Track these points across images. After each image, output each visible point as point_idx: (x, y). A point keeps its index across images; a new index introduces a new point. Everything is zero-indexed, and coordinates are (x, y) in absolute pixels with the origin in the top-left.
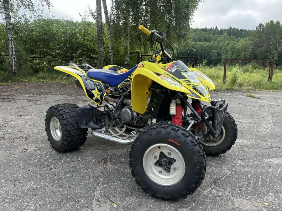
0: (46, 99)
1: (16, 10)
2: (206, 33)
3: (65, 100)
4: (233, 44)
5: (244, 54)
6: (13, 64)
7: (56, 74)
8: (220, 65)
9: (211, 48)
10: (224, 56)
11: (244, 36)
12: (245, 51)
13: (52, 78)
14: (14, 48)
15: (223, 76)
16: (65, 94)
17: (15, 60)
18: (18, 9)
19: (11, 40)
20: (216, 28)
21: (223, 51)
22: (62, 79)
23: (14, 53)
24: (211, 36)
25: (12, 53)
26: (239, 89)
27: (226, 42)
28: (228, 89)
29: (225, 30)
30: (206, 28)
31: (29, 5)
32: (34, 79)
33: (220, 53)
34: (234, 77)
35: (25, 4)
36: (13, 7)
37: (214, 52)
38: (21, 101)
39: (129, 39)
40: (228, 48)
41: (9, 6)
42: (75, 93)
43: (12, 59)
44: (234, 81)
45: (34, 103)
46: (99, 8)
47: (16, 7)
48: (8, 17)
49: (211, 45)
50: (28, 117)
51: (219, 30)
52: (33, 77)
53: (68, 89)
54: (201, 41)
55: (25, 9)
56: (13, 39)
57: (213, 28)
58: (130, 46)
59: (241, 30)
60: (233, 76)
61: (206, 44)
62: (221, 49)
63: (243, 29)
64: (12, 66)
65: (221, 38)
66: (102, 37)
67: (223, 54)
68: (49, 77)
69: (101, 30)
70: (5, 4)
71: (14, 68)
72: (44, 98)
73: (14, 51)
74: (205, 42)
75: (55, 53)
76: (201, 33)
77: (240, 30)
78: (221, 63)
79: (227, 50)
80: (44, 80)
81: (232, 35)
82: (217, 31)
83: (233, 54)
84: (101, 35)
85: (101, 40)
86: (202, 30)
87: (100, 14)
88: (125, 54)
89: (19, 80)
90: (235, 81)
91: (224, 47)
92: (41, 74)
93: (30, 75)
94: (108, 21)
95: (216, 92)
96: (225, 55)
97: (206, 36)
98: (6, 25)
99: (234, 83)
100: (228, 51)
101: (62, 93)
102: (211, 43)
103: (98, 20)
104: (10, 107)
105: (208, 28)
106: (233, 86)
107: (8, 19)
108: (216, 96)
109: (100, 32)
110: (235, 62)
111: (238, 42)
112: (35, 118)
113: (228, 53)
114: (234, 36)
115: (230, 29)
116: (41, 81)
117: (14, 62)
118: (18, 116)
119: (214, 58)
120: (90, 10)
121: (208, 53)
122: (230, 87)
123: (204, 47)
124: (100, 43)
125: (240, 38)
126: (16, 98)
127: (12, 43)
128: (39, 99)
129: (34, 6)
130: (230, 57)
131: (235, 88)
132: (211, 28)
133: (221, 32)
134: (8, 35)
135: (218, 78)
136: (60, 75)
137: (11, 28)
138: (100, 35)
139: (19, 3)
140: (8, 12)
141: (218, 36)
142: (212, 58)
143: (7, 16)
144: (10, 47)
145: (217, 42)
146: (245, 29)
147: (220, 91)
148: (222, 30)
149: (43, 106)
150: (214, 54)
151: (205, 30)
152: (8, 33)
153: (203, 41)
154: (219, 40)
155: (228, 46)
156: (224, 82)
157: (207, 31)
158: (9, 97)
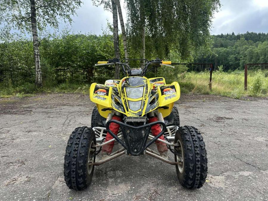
0: (61, 111)
1: (43, 27)
2: (222, 39)
3: (79, 112)
4: (251, 49)
5: (264, 58)
6: (39, 76)
7: (77, 85)
8: (239, 69)
9: (228, 53)
10: (242, 61)
11: (262, 40)
12: (265, 55)
13: (73, 89)
14: (40, 62)
15: (243, 81)
16: (81, 105)
17: (41, 72)
18: (44, 27)
19: (38, 55)
20: (233, 34)
21: (241, 56)
22: (81, 89)
23: (40, 66)
24: (228, 42)
25: (38, 66)
26: (263, 95)
27: (244, 47)
28: (250, 96)
29: (242, 35)
30: (222, 35)
31: (53, 22)
32: (57, 90)
33: (238, 58)
34: (258, 83)
35: (50, 22)
36: (40, 25)
37: (232, 57)
38: (36, 114)
39: (144, 49)
40: (246, 52)
41: (36, 25)
42: (90, 104)
43: (38, 72)
44: (257, 88)
45: (48, 116)
46: (116, 21)
47: (43, 25)
48: (35, 35)
49: (228, 51)
50: (35, 133)
51: (236, 35)
52: (56, 87)
53: (85, 99)
54: (218, 47)
55: (50, 25)
56: (39, 54)
57: (229, 34)
58: (145, 56)
59: (260, 34)
60: (256, 82)
61: (223, 49)
62: (238, 53)
63: (261, 33)
64: (38, 78)
65: (237, 43)
66: (118, 48)
67: (241, 59)
68: (70, 87)
69: (118, 42)
70: (33, 23)
71: (39, 80)
72: (59, 110)
73: (40, 65)
74: (221, 48)
75: (77, 65)
76: (217, 39)
77: (258, 34)
78: (240, 68)
79: (245, 54)
80: (65, 91)
81: (250, 39)
82: (234, 36)
83: (252, 58)
84: (118, 47)
85: (118, 51)
86: (218, 36)
87: (117, 27)
88: (141, 63)
89: (43, 91)
90: (259, 87)
91: (242, 52)
92: (63, 85)
93: (53, 86)
94: (124, 33)
95: (238, 100)
96: (244, 59)
97: (222, 42)
98: (34, 41)
99: (258, 89)
100: (246, 56)
101: (78, 104)
102: (227, 48)
103: (115, 32)
104: (24, 121)
105: (224, 34)
106: (256, 93)
107: (35, 36)
108: (238, 105)
109: (117, 44)
110: (254, 66)
111: (257, 46)
112: (42, 134)
113: (247, 58)
114: (252, 41)
115: (248, 34)
116: (63, 91)
117: (39, 75)
118: (27, 132)
119: (232, 63)
120: (108, 23)
121: (226, 59)
122: (253, 94)
123: (220, 53)
124: (117, 54)
125: (258, 42)
126: (34, 110)
127: (38, 58)
128: (54, 111)
129: (58, 23)
130: (249, 61)
131: (258, 95)
132: (228, 34)
133: (238, 37)
134: (35, 50)
135: (238, 84)
136: (81, 85)
137: (38, 44)
138: (116, 46)
139: (45, 21)
140: (35, 30)
141: (234, 42)
142: (230, 63)
143: (34, 33)
144: (36, 61)
145: (234, 47)
146: (264, 33)
147: (243, 99)
148: (239, 35)
149: (55, 119)
150: (232, 59)
151: (222, 36)
152: (35, 49)
153: (220, 47)
154: (236, 46)
155: (246, 50)
156: (246, 89)
157: (224, 37)
158: (28, 109)
